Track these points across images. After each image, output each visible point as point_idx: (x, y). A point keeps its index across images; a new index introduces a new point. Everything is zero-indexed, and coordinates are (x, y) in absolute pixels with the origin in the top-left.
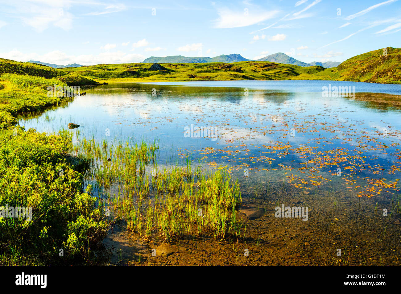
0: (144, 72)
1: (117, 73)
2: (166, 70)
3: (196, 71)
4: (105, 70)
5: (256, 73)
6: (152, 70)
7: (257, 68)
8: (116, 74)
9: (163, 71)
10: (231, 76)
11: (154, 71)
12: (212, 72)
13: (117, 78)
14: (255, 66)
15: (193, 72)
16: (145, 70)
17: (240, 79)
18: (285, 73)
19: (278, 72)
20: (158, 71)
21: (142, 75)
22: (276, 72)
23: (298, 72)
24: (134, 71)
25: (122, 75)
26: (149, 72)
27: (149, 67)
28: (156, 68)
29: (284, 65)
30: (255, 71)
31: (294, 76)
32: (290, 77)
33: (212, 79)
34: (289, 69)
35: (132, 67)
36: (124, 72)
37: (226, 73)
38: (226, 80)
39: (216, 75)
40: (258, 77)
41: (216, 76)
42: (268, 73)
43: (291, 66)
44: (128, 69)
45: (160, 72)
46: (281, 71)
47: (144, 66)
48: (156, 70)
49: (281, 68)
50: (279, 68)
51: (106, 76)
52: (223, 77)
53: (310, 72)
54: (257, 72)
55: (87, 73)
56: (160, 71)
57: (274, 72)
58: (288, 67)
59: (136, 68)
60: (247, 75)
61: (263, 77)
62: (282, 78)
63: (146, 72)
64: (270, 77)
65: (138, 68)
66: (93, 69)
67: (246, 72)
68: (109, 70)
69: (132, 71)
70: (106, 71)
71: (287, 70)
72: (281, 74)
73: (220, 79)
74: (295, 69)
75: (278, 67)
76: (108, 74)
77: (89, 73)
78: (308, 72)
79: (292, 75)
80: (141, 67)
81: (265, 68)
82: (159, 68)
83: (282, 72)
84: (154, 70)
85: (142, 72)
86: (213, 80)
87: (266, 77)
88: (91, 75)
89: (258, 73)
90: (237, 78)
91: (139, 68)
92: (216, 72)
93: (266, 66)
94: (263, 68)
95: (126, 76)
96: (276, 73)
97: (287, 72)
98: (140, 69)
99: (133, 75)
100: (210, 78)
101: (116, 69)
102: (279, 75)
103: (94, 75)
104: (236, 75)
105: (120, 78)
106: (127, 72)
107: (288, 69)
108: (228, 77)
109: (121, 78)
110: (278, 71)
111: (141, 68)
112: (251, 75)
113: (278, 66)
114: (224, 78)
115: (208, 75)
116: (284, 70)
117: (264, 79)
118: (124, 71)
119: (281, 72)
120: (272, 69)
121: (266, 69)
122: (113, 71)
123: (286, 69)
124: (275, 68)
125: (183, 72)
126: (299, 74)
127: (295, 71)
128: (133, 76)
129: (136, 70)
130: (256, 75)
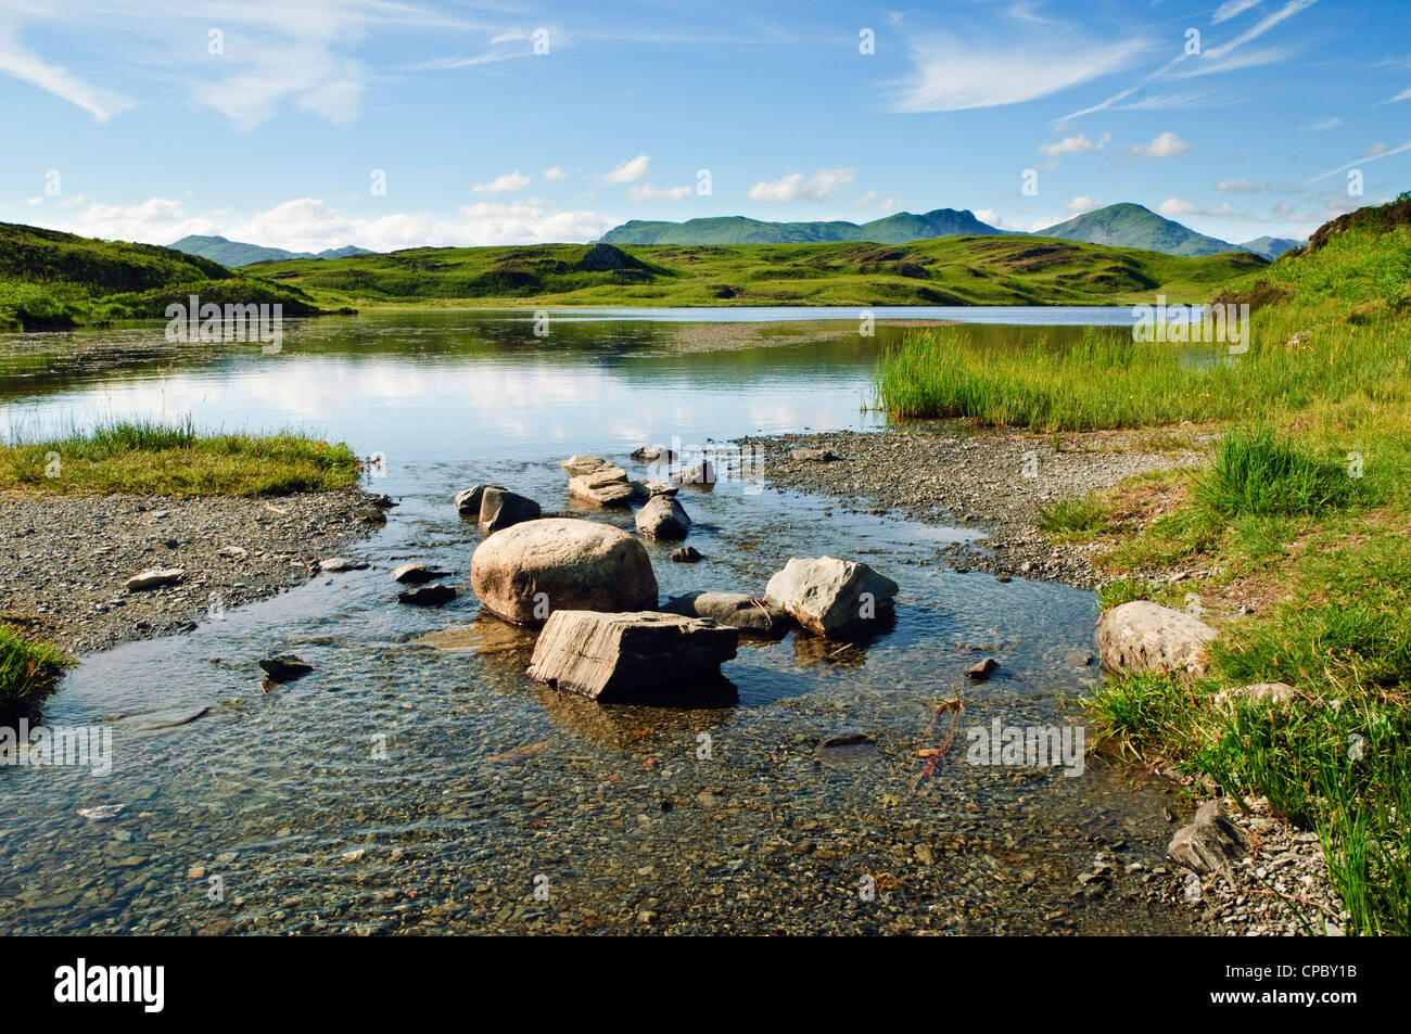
0: (559, 277)
1: (458, 281)
2: (639, 270)
3: (750, 273)
4: (419, 270)
5: (981, 281)
6: (589, 271)
7: (993, 262)
8: (456, 284)
9: (630, 273)
10: (876, 292)
11: (596, 274)
12: (811, 277)
13: (460, 297)
14: (992, 253)
15: (737, 276)
16: (562, 268)
17: (909, 301)
18: (1102, 279)
19: (1072, 277)
20: (608, 274)
21: (550, 286)
22: (1065, 277)
23: (1155, 276)
24: (519, 274)
25: (478, 288)
26: (574, 275)
27: (579, 259)
28: (605, 263)
29: (1102, 251)
30: (976, 274)
31: (1136, 291)
32: (1119, 294)
33: (799, 301)
34: (1120, 264)
35: (516, 256)
36: (483, 278)
37: (860, 278)
38: (851, 305)
39: (819, 286)
40: (983, 296)
41: (818, 292)
42: (1032, 281)
43: (1131, 254)
44: (500, 264)
45: (617, 276)
46: (1087, 273)
47: (560, 254)
48: (604, 271)
49: (1086, 263)
50: (1079, 263)
51: (420, 290)
52: (844, 294)
53: (1206, 276)
54: (986, 277)
55: (353, 279)
56: (619, 272)
57: (1059, 277)
58: (1116, 258)
59: (529, 263)
60: (938, 289)
61: (1003, 295)
62: (1083, 300)
63: (566, 278)
64: (1030, 296)
65: (538, 260)
66: (378, 265)
67: (939, 276)
68: (433, 268)
69: (513, 274)
70: (421, 272)
71: (1110, 269)
72: (1084, 284)
73: (827, 302)
74: (1145, 266)
75: (1077, 257)
76: (428, 283)
77: (360, 278)
78: (1198, 278)
79: (1130, 288)
80: (550, 258)
81: (1025, 262)
82: (614, 263)
83: (1090, 276)
84: (594, 269)
85: (550, 277)
86: (798, 305)
87: (1017, 295)
88: (367, 287)
89: (987, 280)
90: (896, 300)
91: (542, 262)
92: (825, 276)
93: (1029, 254)
94: (1016, 263)
95: (489, 291)
96: (1063, 280)
97: (1108, 278)
98: (542, 266)
99: (516, 288)
100: (794, 297)
101: (460, 264)
102: (1076, 286)
103: (375, 288)
104: (894, 287)
105: (468, 296)
106: (494, 274)
107: (1113, 265)
108: (863, 296)
109: (473, 297)
110: (1074, 271)
111: (548, 262)
112: (955, 289)
113: (1079, 254)
114: (846, 298)
115: (791, 285)
116: (1100, 269)
117: (1004, 302)
118: (484, 271)
119: (1086, 277)
120: (1053, 263)
121: (1028, 266)
122: (448, 274)
123: (1107, 267)
124: (1066, 262)
125: (707, 275)
126: (1161, 283)
127: (1145, 272)
128: (515, 292)
129: (530, 270)
130: (975, 286)
